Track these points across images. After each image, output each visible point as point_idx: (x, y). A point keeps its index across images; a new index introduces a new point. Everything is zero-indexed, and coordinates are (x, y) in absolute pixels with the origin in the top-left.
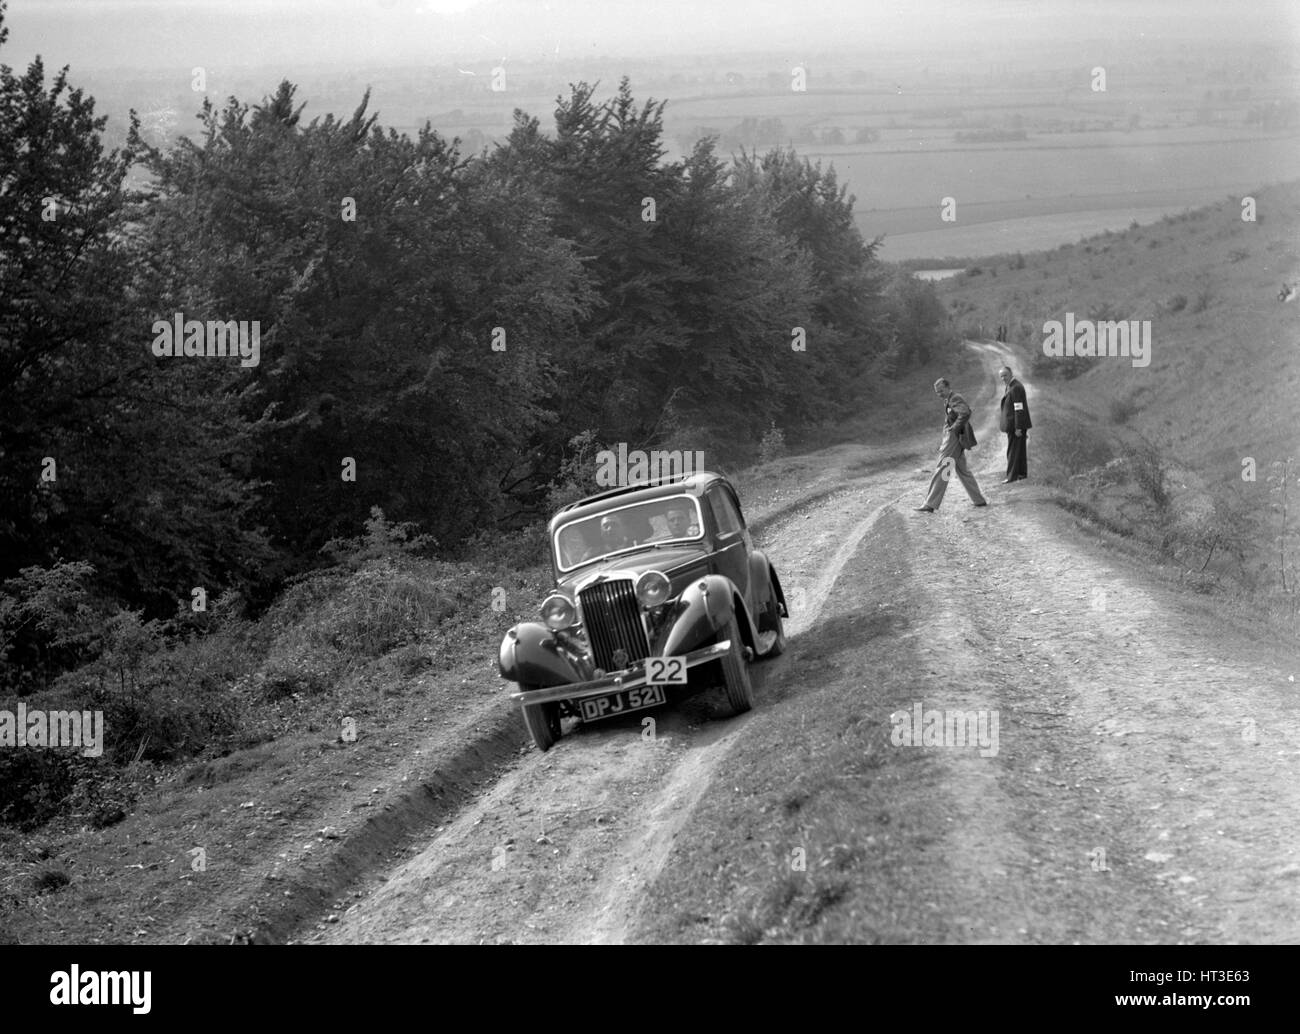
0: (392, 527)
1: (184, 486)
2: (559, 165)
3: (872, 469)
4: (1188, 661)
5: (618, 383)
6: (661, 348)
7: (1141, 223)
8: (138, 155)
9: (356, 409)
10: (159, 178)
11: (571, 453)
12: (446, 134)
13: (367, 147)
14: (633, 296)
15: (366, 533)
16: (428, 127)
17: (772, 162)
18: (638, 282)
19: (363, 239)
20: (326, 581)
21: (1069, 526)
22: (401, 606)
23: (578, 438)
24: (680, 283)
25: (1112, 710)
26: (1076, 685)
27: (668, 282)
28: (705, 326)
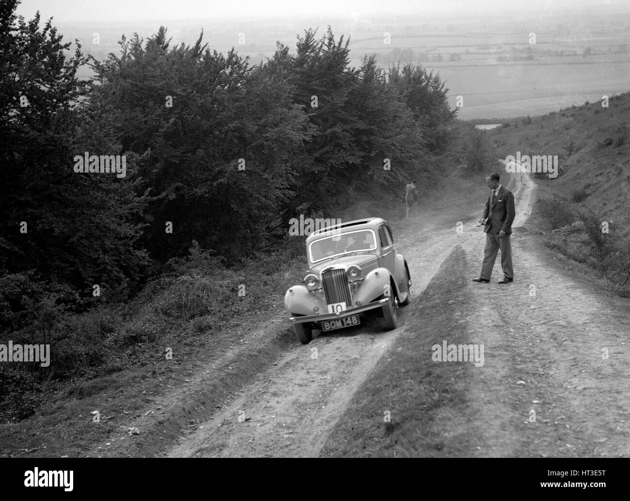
0: (203, 252)
1: (104, 229)
2: (298, 69)
3: (451, 224)
4: (618, 340)
5: (325, 179)
6: (347, 163)
7: (590, 102)
9: (193, 190)
10: (98, 74)
12: (241, 54)
13: (202, 59)
14: (334, 135)
15: (190, 254)
16: (233, 50)
17: (407, 70)
18: (336, 129)
19: (199, 105)
20: (167, 280)
21: (552, 258)
22: (201, 295)
23: (300, 207)
24: (358, 129)
25: (576, 372)
26: (554, 354)
27: (352, 129)
28: (370, 152)
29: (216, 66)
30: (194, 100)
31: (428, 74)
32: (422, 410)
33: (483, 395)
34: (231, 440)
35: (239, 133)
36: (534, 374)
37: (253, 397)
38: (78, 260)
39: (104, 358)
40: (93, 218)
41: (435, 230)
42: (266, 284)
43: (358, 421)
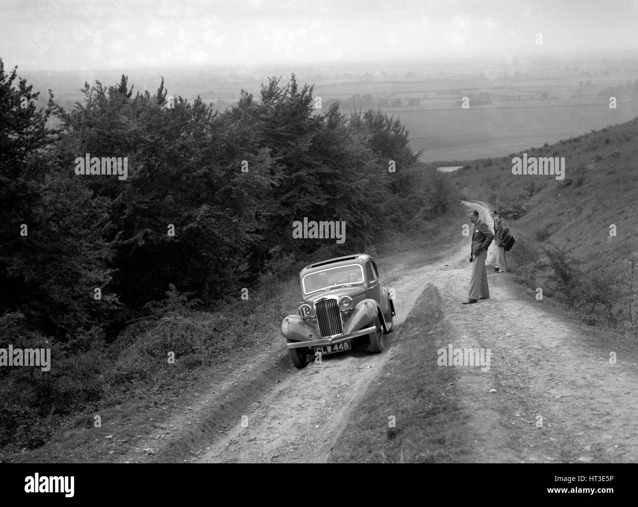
0: (180, 294)
1: (75, 275)
2: (262, 116)
3: (420, 264)
4: (588, 359)
6: (313, 205)
7: (549, 144)
8: (53, 111)
9: (162, 236)
10: (64, 123)
11: (269, 257)
12: (206, 101)
14: (300, 180)
15: (167, 297)
16: (198, 98)
17: (368, 115)
18: (301, 173)
19: (168, 152)
20: (147, 322)
21: (522, 292)
22: (185, 335)
23: (273, 249)
24: (322, 173)
25: (553, 384)
26: (533, 372)
27: (317, 173)
28: (335, 195)
29: (183, 114)
30: (162, 147)
31: (389, 118)
32: (420, 418)
33: (473, 404)
34: (242, 455)
35: (207, 178)
36: (516, 388)
37: (254, 421)
38: (48, 307)
39: (100, 394)
40: (64, 264)
41: (405, 269)
42: (246, 323)
43: (360, 433)
